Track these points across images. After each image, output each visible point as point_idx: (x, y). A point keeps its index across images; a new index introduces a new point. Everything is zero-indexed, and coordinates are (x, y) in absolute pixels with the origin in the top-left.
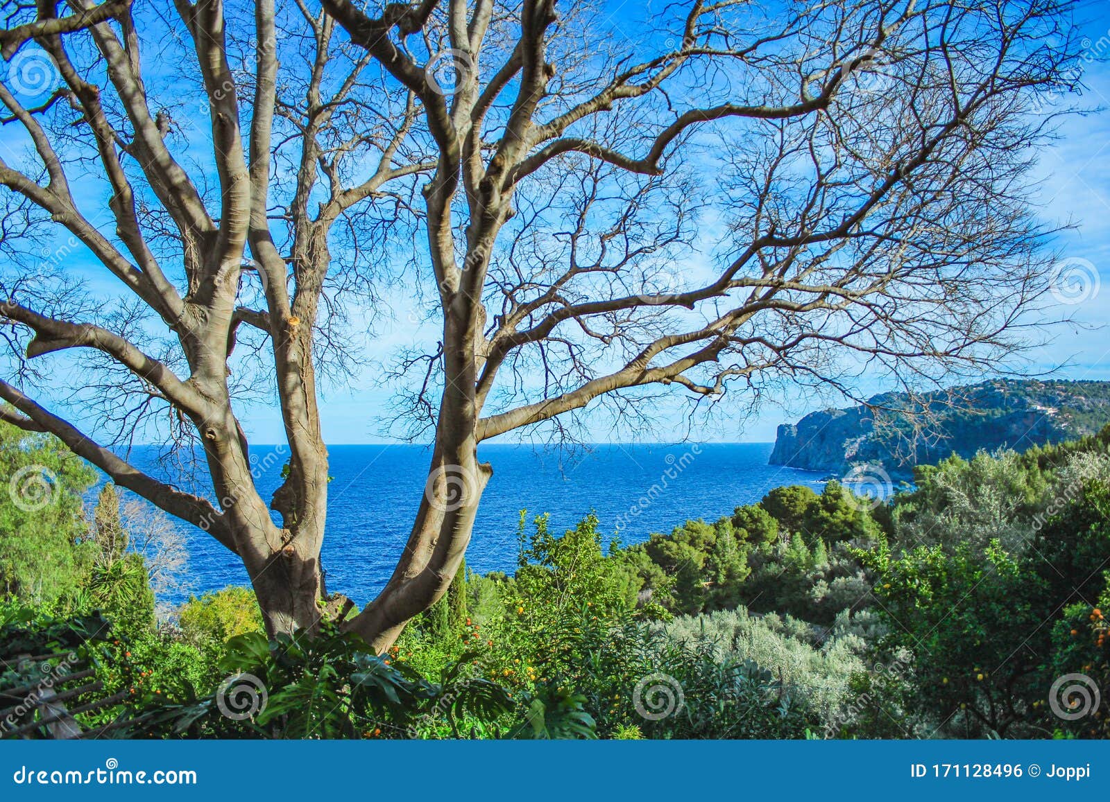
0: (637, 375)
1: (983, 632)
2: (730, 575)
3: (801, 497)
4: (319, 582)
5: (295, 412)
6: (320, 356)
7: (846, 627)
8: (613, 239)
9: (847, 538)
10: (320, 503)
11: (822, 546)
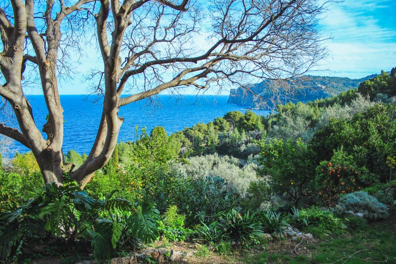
0: (177, 83)
1: (294, 169)
2: (212, 142)
3: (238, 115)
4: (62, 159)
5: (49, 97)
6: (60, 71)
7: (251, 160)
8: (170, 29)
9: (252, 130)
10: (61, 131)
11: (244, 133)
